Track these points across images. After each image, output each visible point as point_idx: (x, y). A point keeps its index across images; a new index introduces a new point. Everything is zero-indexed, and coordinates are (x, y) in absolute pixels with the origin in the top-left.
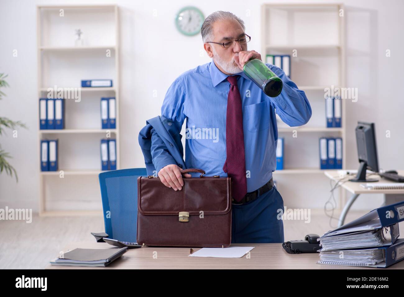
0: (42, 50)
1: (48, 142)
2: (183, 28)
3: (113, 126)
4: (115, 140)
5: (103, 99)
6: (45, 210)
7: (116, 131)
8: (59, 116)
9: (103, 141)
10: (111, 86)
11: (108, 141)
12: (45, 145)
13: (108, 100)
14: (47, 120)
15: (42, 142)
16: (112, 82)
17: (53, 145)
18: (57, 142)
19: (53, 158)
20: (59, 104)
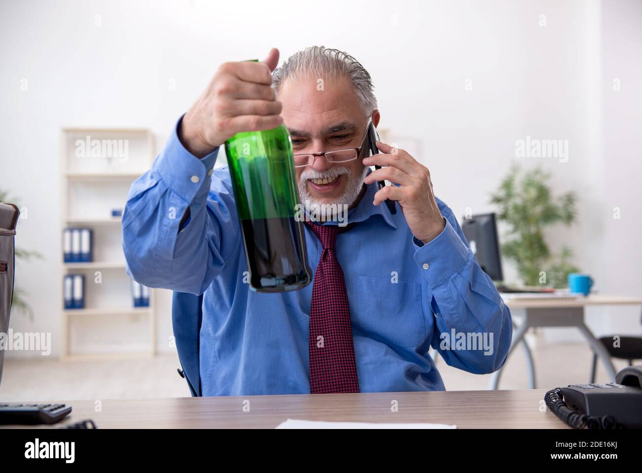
1: (73, 277)
6: (69, 353)
12: (69, 281)
14: (72, 254)
15: (66, 277)
17: (77, 280)
18: (84, 277)
20: (85, 235)
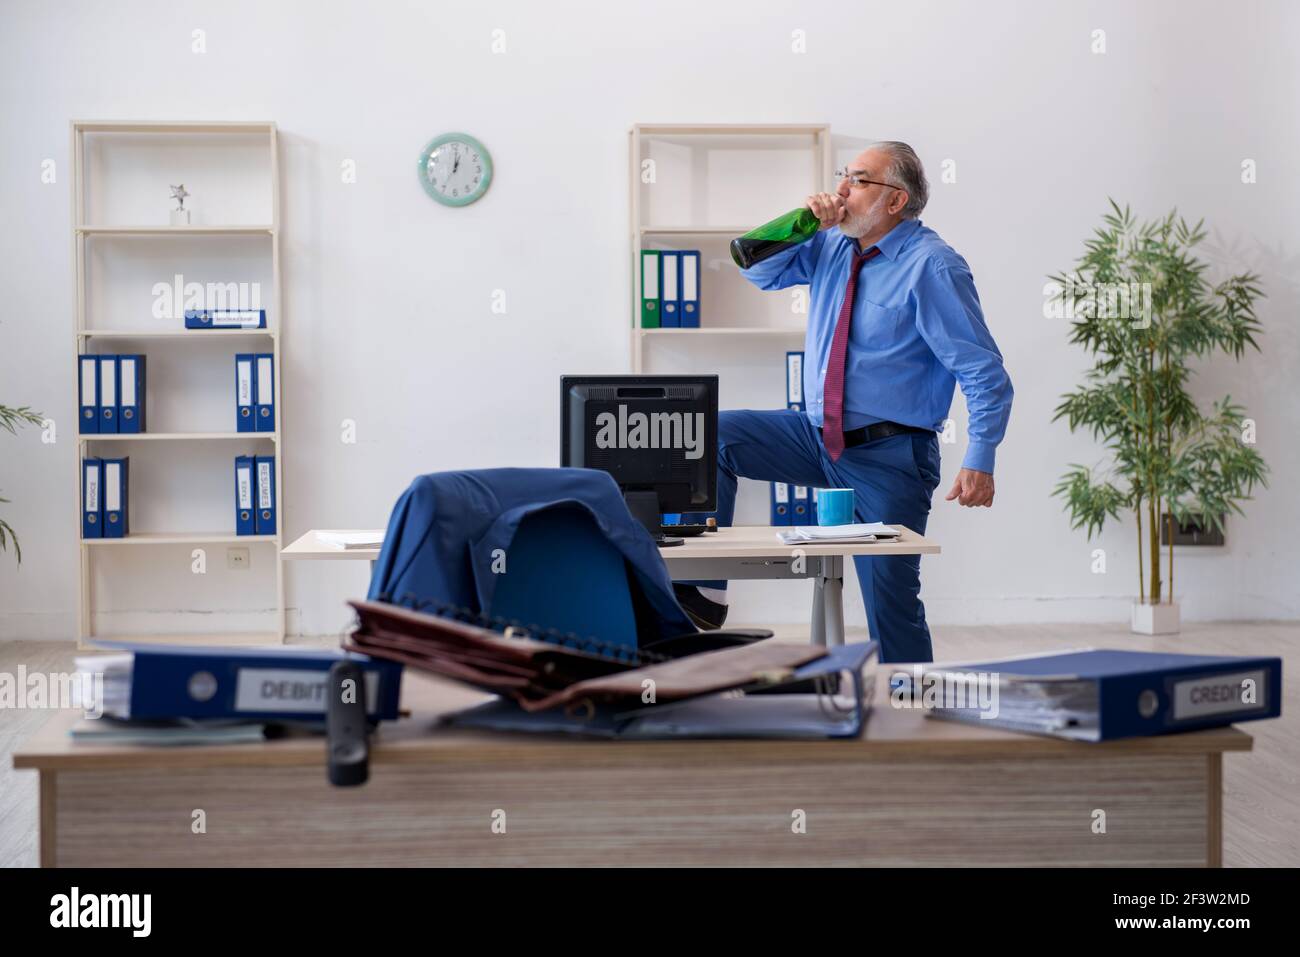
0: (86, 233)
1: (102, 465)
2: (438, 187)
3: (268, 424)
4: (271, 460)
5: (240, 358)
7: (275, 436)
8: (129, 399)
9: (240, 461)
10: (263, 324)
11: (253, 463)
12: (93, 472)
13: (253, 359)
14: (98, 408)
15: (87, 463)
16: (263, 314)
17: (113, 471)
18: (124, 465)
19: (113, 503)
20: (128, 367)
